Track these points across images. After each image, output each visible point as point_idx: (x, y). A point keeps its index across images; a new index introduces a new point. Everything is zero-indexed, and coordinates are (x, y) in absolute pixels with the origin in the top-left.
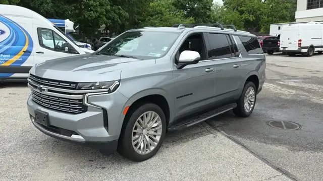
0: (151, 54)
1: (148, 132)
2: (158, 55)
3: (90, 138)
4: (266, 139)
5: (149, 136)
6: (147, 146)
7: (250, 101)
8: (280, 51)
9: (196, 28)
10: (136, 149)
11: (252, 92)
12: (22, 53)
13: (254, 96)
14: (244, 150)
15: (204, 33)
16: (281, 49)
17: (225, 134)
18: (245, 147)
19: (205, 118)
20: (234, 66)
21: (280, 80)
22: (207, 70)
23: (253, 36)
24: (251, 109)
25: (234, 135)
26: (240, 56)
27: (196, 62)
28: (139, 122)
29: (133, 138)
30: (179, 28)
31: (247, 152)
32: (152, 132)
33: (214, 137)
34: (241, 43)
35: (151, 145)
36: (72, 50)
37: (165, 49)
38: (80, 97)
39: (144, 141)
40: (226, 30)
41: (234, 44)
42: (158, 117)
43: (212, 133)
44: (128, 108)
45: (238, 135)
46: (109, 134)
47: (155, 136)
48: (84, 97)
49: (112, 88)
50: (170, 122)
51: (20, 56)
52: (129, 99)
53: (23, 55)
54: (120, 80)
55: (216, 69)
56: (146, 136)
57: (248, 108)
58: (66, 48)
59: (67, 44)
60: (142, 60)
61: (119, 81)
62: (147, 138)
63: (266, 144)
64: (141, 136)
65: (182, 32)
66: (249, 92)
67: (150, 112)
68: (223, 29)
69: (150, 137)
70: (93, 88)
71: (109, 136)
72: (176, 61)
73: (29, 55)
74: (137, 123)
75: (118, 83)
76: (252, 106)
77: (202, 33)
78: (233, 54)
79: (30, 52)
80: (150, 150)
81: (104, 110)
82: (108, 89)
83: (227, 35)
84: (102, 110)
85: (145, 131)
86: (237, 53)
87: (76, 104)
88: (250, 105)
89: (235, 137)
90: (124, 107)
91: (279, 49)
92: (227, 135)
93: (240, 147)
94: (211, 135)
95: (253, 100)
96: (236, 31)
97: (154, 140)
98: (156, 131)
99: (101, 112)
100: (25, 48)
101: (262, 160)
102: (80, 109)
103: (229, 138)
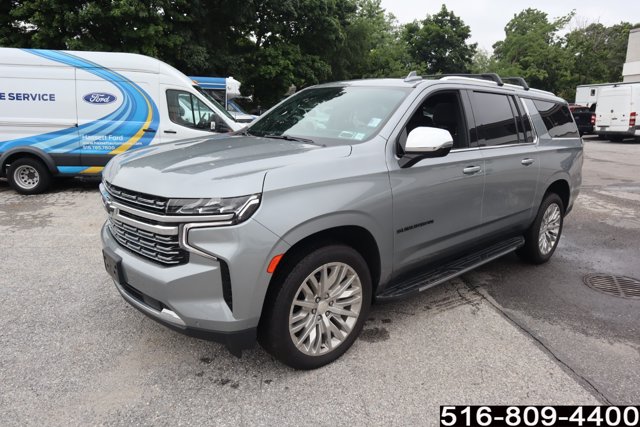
0: (344, 133)
1: (330, 308)
2: (359, 136)
3: (197, 321)
4: (586, 322)
5: (330, 316)
6: (324, 337)
7: (550, 233)
8: (595, 133)
9: (445, 79)
10: (298, 343)
11: (555, 215)
12: (141, 132)
13: (557, 224)
14: (538, 351)
15: (462, 92)
16: (598, 129)
17: (497, 305)
18: (539, 342)
19: (459, 269)
20: (523, 161)
21: (600, 188)
22: (466, 170)
23: (561, 100)
24: (550, 249)
25: (516, 307)
26: (535, 141)
27: (443, 151)
28: (309, 284)
29: (293, 319)
30: (408, 79)
31: (546, 357)
32: (338, 309)
33: (474, 313)
34: (537, 112)
35: (333, 336)
36: (222, 128)
37: (376, 122)
38: (172, 230)
39: (317, 326)
40: (508, 88)
41: (523, 114)
42: (354, 276)
43: (469, 302)
44: (279, 258)
45: (525, 309)
46: (234, 316)
47: (344, 318)
48: (180, 231)
49: (241, 212)
50: (380, 284)
51: (138, 139)
52: (281, 239)
53: (143, 136)
54: (261, 194)
55: (485, 167)
56: (324, 315)
57: (545, 245)
58: (213, 123)
59: (215, 118)
60: (324, 146)
61: (260, 196)
62: (326, 320)
63: (587, 334)
64: (311, 316)
65: (415, 87)
66: (550, 214)
67: (337, 266)
68: (502, 85)
69: (332, 320)
70: (200, 211)
71: (234, 320)
72: (399, 149)
73: (153, 137)
74: (304, 286)
75: (257, 201)
76: (553, 243)
77: (458, 91)
78: (521, 135)
79: (155, 131)
80: (329, 346)
81: (223, 264)
82: (231, 216)
83: (510, 98)
84: (218, 263)
85: (322, 305)
86: (529, 134)
87: (168, 246)
88: (549, 240)
89: (519, 314)
90: (268, 257)
91: (593, 129)
92: (500, 307)
93: (529, 342)
94: (468, 308)
95: (556, 231)
96: (527, 89)
97: (339, 326)
98: (348, 308)
99: (215, 268)
100: (147, 125)
101: (580, 383)
102: (175, 257)
103: (505, 315)
